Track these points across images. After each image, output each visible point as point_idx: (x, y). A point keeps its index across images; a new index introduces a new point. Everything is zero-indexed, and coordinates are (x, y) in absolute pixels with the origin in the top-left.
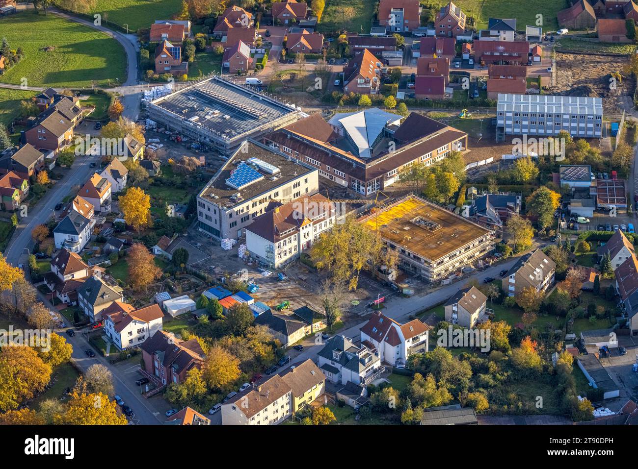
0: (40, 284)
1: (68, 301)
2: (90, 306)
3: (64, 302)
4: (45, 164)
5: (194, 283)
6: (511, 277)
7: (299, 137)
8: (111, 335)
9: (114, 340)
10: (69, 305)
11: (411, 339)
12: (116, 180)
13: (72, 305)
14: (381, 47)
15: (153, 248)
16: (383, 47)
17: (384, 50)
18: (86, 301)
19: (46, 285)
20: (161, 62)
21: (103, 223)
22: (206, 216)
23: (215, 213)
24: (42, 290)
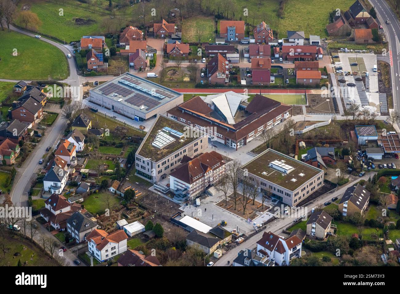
0: (38, 216)
1: (59, 228)
2: (76, 232)
3: (56, 229)
4: (28, 132)
5: (140, 212)
6: (345, 203)
7: (190, 112)
8: (93, 252)
9: (95, 255)
10: (60, 231)
11: (292, 249)
12: (78, 143)
13: (62, 231)
14: (225, 51)
15: (110, 188)
16: (226, 51)
17: (227, 53)
18: (73, 229)
19: (42, 217)
20: (91, 63)
21: (74, 172)
22: (142, 166)
23: (148, 164)
24: (39, 220)
